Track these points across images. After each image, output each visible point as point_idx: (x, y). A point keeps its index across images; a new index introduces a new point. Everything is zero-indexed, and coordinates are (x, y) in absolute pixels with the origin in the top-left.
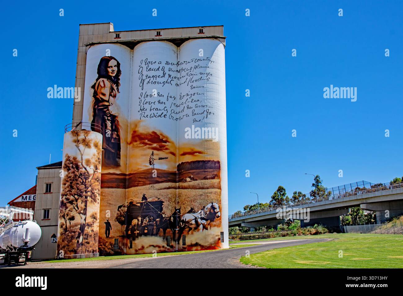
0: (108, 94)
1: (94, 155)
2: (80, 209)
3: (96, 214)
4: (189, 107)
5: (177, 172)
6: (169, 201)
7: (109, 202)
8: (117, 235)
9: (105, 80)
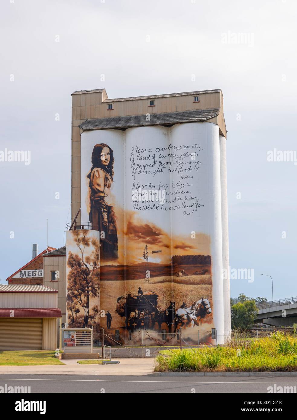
0: (102, 184)
1: (93, 252)
2: (83, 302)
3: (97, 307)
4: (180, 198)
5: (172, 265)
6: (163, 295)
7: (109, 294)
8: (118, 327)
9: (99, 169)
